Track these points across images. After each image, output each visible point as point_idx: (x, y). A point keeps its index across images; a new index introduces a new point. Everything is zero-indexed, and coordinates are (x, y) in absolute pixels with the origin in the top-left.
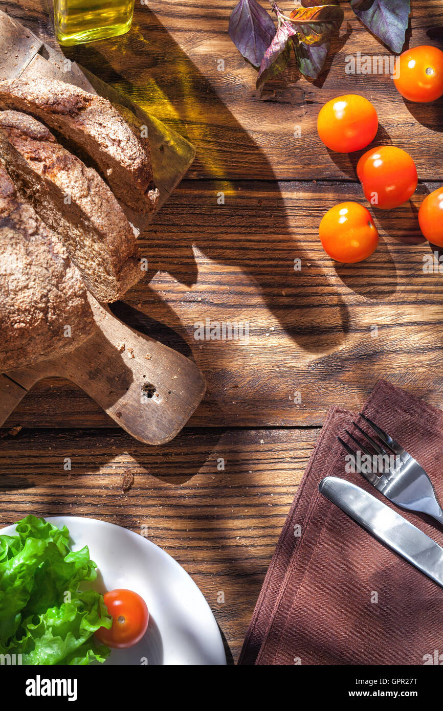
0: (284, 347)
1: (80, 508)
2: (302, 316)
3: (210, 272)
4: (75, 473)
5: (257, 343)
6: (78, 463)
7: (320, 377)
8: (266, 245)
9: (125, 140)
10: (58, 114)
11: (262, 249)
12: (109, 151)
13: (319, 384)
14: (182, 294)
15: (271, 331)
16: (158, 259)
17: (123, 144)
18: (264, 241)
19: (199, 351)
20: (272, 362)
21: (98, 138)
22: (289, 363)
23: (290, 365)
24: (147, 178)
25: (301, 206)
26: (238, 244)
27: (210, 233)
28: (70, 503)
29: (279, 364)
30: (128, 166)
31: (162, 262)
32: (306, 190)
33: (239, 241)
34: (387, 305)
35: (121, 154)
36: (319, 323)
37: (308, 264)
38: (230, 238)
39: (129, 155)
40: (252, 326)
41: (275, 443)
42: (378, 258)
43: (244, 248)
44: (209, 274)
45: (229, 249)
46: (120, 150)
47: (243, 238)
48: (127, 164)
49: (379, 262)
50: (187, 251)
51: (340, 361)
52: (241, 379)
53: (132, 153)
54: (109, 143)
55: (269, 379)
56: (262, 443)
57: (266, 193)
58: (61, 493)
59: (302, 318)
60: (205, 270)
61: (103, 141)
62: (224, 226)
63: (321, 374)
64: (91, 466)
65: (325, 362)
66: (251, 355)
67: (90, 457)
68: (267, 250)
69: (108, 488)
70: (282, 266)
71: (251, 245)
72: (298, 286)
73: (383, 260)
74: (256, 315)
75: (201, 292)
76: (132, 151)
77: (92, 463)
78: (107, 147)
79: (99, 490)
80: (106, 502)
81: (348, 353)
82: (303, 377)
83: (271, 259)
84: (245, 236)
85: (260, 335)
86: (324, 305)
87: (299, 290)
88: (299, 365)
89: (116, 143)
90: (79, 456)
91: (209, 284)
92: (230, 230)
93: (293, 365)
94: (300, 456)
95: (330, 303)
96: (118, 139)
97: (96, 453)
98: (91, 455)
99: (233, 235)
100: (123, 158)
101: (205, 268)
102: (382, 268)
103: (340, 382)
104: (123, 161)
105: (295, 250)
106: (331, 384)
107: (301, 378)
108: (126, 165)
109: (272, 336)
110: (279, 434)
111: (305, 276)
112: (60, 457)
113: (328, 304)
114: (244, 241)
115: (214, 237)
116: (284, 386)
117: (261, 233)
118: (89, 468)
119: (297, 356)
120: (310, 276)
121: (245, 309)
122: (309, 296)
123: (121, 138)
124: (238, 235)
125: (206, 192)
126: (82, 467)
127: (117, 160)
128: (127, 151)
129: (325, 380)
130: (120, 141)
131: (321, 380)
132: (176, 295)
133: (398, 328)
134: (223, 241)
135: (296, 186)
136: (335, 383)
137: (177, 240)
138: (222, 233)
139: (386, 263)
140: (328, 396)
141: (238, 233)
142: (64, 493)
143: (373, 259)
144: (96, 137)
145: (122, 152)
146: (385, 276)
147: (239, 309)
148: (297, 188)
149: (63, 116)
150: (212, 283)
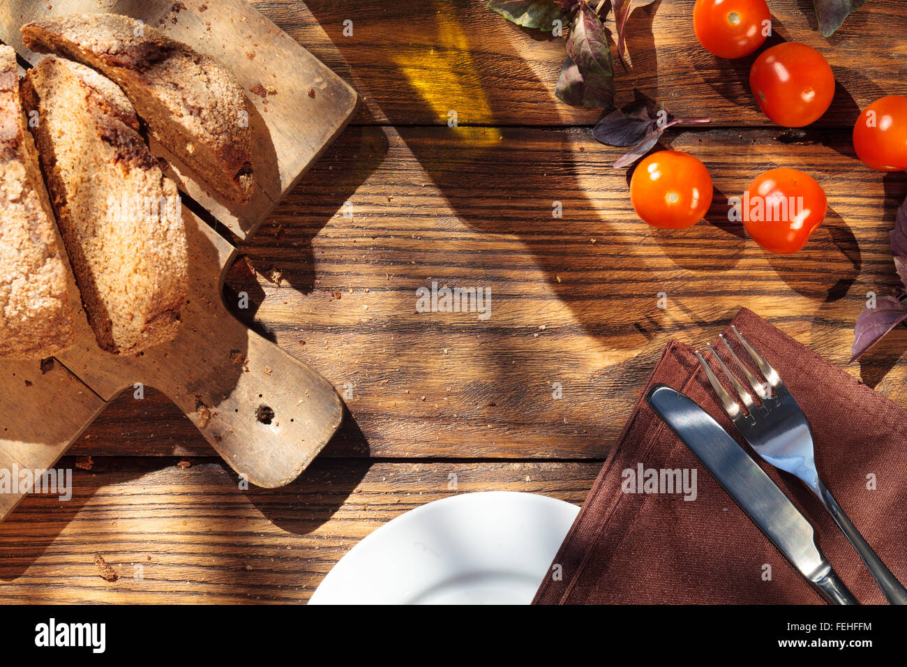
0: (558, 352)
1: (284, 564)
2: (584, 310)
3: (460, 250)
4: (278, 517)
5: (522, 347)
6: (282, 504)
7: (607, 393)
8: (536, 213)
9: (208, 107)
10: (122, 67)
11: (531, 220)
12: (183, 121)
13: (606, 403)
14: (421, 280)
15: (541, 330)
16: (391, 233)
17: (204, 113)
18: (533, 209)
19: (444, 356)
20: (542, 373)
21: (170, 103)
22: (565, 373)
23: (567, 376)
24: (238, 159)
25: (584, 162)
26: (497, 213)
27: (461, 197)
28: (271, 557)
29: (551, 374)
30: (209, 142)
31: (395, 236)
32: (591, 140)
33: (499, 208)
34: (700, 296)
35: (200, 126)
36: (607, 320)
37: (592, 240)
38: (486, 205)
39: (211, 128)
40: (515, 323)
41: (546, 481)
42: (688, 232)
43: (505, 217)
44: (458, 253)
45: (485, 219)
46: (198, 121)
47: (505, 204)
48: (207, 140)
49: (690, 238)
50: (428, 221)
51: (634, 372)
52: (500, 394)
53: (217, 125)
54: (184, 111)
55: (537, 395)
56: (527, 480)
57: (536, 143)
58: (260, 543)
59: (584, 312)
60: (453, 248)
61: (176, 107)
62: (480, 188)
63: (609, 388)
64: (300, 507)
65: (613, 373)
66: (514, 362)
67: (299, 496)
68: (537, 221)
69: (322, 537)
70: (558, 242)
71: (516, 214)
72: (581, 270)
73: (695, 234)
74: (521, 309)
75: (447, 277)
76: (217, 123)
77: (301, 504)
78: (182, 116)
79: (310, 540)
80: (319, 556)
81: (645, 360)
82: (583, 393)
83: (543, 233)
84: (508, 202)
85: (526, 335)
86: (613, 295)
87: (580, 275)
88: (578, 376)
89: (195, 112)
90: (283, 494)
91: (458, 266)
92: (488, 193)
93: (570, 376)
94: (578, 498)
95: (621, 293)
96: (198, 106)
97: (305, 492)
98: (300, 494)
99: (491, 200)
100: (202, 132)
101: (453, 244)
102: (693, 245)
103: (633, 399)
104: (202, 136)
105: (574, 221)
106: (621, 402)
107: (581, 394)
108: (205, 142)
109: (542, 337)
110: (551, 468)
111: (588, 256)
112: (259, 495)
113: (619, 295)
114: (506, 209)
115: (465, 202)
116: (558, 404)
117: (530, 198)
118: (297, 510)
119: (574, 364)
120: (595, 256)
121: (506, 301)
122: (594, 283)
123: (203, 105)
124: (499, 201)
125: (455, 142)
126: (287, 509)
127: (194, 134)
128: (209, 123)
129: (613, 397)
130: (200, 110)
131: (607, 396)
132: (414, 280)
133: (714, 327)
134: (477, 208)
135: (578, 134)
136: (627, 402)
137: (416, 206)
138: (476, 197)
139: (699, 238)
140: (617, 418)
141: (499, 197)
142: (263, 543)
143: (682, 233)
144: (167, 102)
145: (202, 124)
146: (697, 257)
147: (498, 301)
148: (579, 136)
149: (127, 70)
150: (463, 265)
